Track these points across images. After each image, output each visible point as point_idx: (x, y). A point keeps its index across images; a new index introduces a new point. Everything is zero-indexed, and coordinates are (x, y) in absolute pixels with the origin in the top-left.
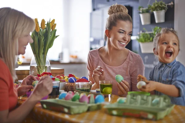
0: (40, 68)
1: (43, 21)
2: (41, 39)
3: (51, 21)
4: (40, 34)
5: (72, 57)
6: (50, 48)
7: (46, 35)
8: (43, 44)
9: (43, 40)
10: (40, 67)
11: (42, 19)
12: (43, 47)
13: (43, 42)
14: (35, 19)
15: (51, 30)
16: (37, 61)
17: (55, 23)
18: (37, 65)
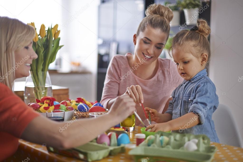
0: (39, 90)
1: (43, 27)
2: (40, 51)
3: (53, 27)
4: (38, 45)
5: (74, 64)
6: (51, 62)
7: (47, 45)
8: (43, 57)
9: (43, 53)
10: (38, 88)
11: (42, 24)
12: (42, 62)
13: (43, 55)
14: (32, 23)
15: (54, 38)
16: (34, 80)
17: (58, 29)
18: (35, 85)
